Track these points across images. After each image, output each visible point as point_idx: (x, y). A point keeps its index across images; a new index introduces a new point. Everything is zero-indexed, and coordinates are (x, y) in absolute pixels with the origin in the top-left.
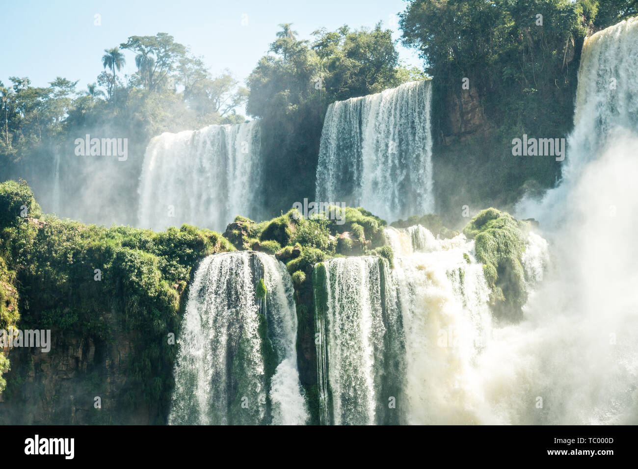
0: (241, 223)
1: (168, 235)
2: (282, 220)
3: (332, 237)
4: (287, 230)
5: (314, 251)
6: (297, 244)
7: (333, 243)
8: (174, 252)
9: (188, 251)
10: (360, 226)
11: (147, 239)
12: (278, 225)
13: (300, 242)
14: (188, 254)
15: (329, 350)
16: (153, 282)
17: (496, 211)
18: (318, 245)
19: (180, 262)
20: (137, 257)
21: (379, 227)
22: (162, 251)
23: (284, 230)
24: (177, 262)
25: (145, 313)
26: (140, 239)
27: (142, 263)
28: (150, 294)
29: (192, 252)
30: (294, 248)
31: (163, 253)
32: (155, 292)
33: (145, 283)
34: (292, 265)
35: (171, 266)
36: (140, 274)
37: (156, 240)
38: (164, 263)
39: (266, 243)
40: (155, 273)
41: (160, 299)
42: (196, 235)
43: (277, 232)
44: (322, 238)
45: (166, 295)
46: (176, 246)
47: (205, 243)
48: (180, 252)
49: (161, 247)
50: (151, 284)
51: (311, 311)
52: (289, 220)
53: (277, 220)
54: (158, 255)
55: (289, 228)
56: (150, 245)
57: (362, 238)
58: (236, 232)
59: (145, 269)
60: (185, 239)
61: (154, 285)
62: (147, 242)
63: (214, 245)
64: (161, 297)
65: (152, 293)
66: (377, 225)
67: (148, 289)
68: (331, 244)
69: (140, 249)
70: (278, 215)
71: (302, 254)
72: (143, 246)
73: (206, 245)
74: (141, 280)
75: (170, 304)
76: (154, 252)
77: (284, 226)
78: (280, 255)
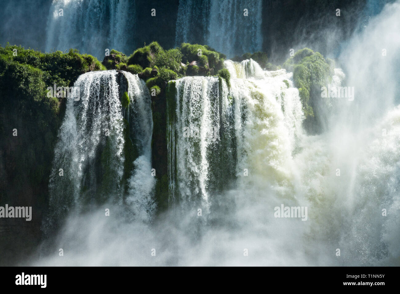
0: (115, 55)
1: (52, 55)
2: (145, 50)
3: (183, 65)
4: (149, 58)
5: (168, 71)
6: (155, 67)
7: (184, 69)
8: (57, 69)
9: (68, 68)
10: (205, 56)
11: (35, 56)
12: (142, 53)
13: (158, 66)
14: (68, 70)
15: (177, 148)
16: (38, 90)
17: (310, 50)
18: (172, 68)
19: (62, 76)
20: (25, 69)
21: (220, 59)
22: (47, 67)
23: (146, 57)
24: (59, 76)
25: (31, 114)
26: (29, 56)
27: (29, 74)
28: (35, 99)
29: (71, 69)
30: (153, 70)
31: (47, 69)
32: (40, 98)
33: (32, 90)
34: (151, 82)
35: (54, 78)
36: (27, 83)
37: (43, 58)
38: (48, 76)
39: (131, 66)
40: (40, 83)
41: (44, 104)
42: (75, 56)
43: (140, 59)
44: (175, 63)
45: (48, 101)
46: (58, 64)
47: (82, 63)
48: (61, 69)
49: (46, 64)
50: (36, 92)
51: (164, 118)
52: (150, 50)
53: (140, 50)
54: (44, 70)
55: (150, 56)
56: (38, 61)
57: (207, 66)
58: (111, 61)
59: (31, 79)
60: (66, 59)
61: (39, 92)
62: (35, 59)
63: (90, 65)
64: (44, 103)
65: (37, 99)
66: (218, 58)
67: (34, 95)
68: (183, 69)
69: (28, 63)
70: (142, 46)
71: (159, 74)
72: (31, 61)
73: (83, 64)
74: (28, 88)
75: (51, 108)
76: (40, 68)
77: (146, 54)
78: (141, 75)
